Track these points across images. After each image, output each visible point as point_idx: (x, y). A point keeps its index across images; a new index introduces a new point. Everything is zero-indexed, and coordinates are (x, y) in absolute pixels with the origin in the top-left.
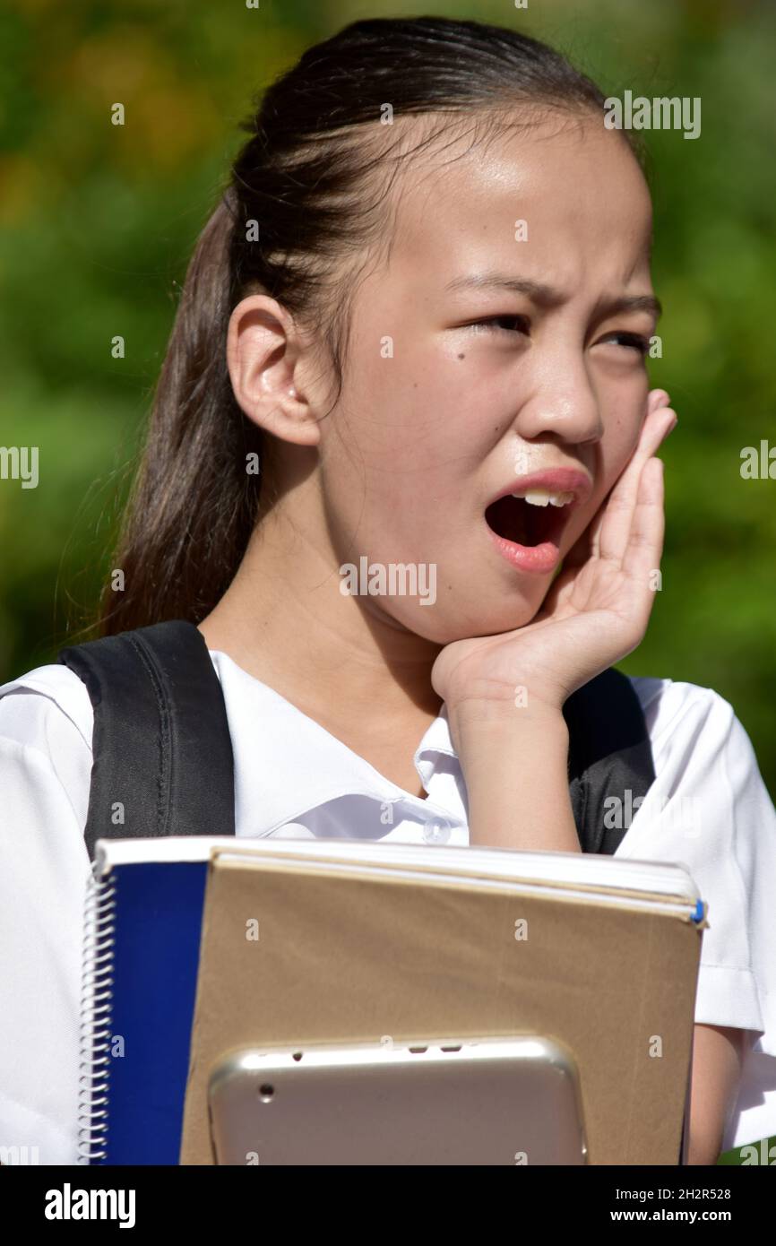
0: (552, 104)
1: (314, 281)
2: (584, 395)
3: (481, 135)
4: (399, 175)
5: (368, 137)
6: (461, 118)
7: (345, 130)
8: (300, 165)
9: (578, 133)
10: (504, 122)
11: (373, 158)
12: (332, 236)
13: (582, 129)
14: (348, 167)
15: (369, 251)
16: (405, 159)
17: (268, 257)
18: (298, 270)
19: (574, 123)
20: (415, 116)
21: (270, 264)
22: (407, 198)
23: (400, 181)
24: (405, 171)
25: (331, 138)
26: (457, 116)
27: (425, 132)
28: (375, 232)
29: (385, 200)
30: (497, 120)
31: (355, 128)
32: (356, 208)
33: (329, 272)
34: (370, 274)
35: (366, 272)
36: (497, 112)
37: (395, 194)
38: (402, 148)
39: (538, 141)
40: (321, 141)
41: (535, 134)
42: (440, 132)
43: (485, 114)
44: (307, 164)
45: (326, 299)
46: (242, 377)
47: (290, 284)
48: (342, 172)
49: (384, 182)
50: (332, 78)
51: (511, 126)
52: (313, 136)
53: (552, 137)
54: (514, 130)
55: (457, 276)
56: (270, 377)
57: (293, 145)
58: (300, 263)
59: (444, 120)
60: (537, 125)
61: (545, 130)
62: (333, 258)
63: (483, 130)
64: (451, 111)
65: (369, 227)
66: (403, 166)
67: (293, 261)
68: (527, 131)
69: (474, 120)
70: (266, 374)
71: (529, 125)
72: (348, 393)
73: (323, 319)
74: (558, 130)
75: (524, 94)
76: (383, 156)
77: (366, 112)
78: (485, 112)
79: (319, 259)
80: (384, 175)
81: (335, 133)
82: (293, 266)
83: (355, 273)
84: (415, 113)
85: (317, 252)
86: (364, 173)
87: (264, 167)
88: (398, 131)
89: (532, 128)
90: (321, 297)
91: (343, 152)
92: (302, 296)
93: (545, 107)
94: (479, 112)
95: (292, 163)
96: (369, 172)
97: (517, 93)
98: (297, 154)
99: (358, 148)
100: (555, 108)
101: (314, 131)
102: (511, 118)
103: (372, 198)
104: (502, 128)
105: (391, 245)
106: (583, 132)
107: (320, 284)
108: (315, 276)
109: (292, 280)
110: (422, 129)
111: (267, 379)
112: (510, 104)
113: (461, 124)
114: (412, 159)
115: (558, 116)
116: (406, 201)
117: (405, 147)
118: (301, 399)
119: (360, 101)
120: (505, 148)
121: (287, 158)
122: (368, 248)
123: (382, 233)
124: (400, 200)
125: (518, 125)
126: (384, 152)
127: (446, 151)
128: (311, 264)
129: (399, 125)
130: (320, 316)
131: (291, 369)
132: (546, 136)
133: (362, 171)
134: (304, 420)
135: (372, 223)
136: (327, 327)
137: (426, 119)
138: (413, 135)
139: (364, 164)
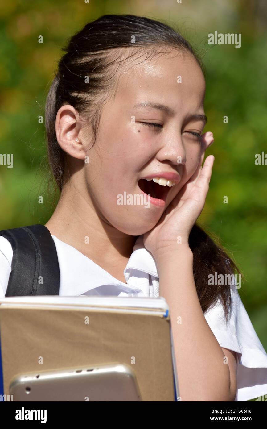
0: (174, 46)
1: (88, 103)
2: (180, 148)
3: (149, 55)
4: (120, 68)
5: (109, 54)
6: (142, 49)
7: (101, 52)
8: (84, 63)
9: (183, 57)
10: (157, 51)
11: (111, 61)
12: (95, 88)
13: (184, 56)
14: (102, 64)
15: (108, 93)
16: (122, 62)
17: (71, 94)
18: (81, 99)
19: (181, 54)
20: (126, 48)
21: (72, 96)
22: (122, 75)
23: (120, 70)
24: (122, 66)
25: (96, 54)
26: (141, 48)
27: (130, 53)
28: (110, 87)
29: (115, 76)
30: (155, 51)
31: (104, 51)
32: (104, 78)
33: (93, 100)
34: (108, 102)
35: (106, 101)
36: (155, 48)
37: (118, 74)
38: (122, 58)
39: (169, 58)
40: (92, 55)
41: (168, 56)
42: (135, 53)
43: (150, 48)
44: (87, 63)
45: (92, 109)
46: (60, 133)
47: (79, 103)
48: (100, 66)
49: (114, 70)
50: (96, 34)
51: (160, 53)
52: (89, 53)
53: (174, 57)
54: (161, 54)
55: (137, 103)
56: (70, 134)
57: (82, 56)
58: (83, 96)
59: (136, 49)
60: (169, 53)
61: (171, 55)
62: (95, 95)
63: (150, 54)
64: (139, 47)
65: (108, 86)
66: (121, 65)
67: (80, 95)
68: (165, 55)
69: (147, 50)
70: (68, 133)
71: (166, 53)
72: (98, 142)
73: (90, 116)
74: (176, 55)
75: (164, 42)
76: (115, 61)
77: (109, 46)
78: (151, 48)
79: (90, 95)
80: (115, 67)
81: (98, 53)
82: (80, 97)
83: (102, 101)
84: (126, 47)
85: (89, 93)
86: (107, 67)
87: (71, 63)
88: (120, 52)
89: (167, 54)
90: (90, 108)
91: (100, 59)
92: (83, 107)
93: (171, 47)
94: (149, 48)
95: (81, 62)
96: (109, 66)
97: (162, 42)
98: (84, 59)
99: (106, 58)
100: (175, 48)
101: (90, 52)
102: (160, 50)
103: (110, 75)
104: (156, 53)
105: (116, 91)
106: (184, 57)
107: (90, 104)
108: (89, 101)
109: (80, 102)
110: (129, 52)
111: (69, 134)
112: (159, 45)
113: (142, 51)
114: (125, 62)
115: (176, 50)
116: (122, 76)
117: (123, 58)
118: (80, 143)
119: (107, 42)
120: (157, 60)
121: (80, 61)
122: (108, 92)
123: (113, 87)
124: (120, 76)
125: (162, 53)
126: (115, 60)
127: (137, 60)
128: (87, 97)
129: (120, 51)
130: (89, 115)
131: (78, 132)
132: (171, 57)
133: (106, 66)
134: (80, 150)
135: (110, 84)
136: (92, 119)
137: (130, 49)
138: (126, 54)
139: (108, 63)
